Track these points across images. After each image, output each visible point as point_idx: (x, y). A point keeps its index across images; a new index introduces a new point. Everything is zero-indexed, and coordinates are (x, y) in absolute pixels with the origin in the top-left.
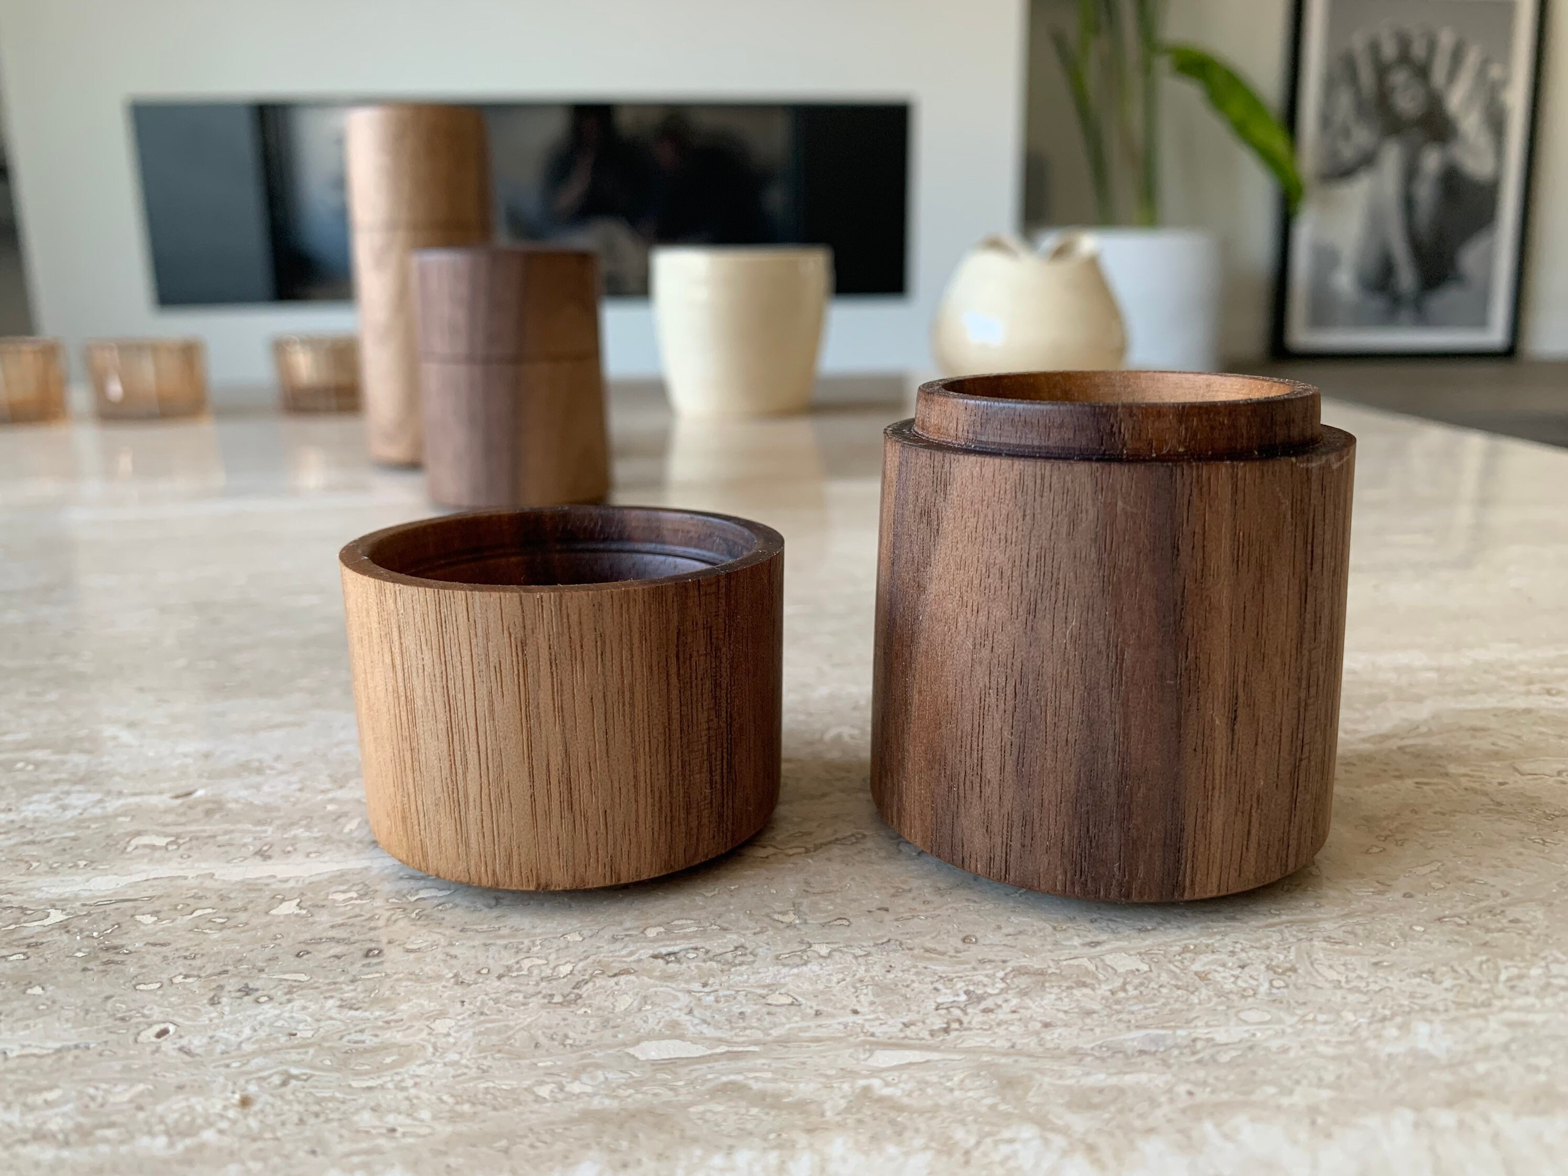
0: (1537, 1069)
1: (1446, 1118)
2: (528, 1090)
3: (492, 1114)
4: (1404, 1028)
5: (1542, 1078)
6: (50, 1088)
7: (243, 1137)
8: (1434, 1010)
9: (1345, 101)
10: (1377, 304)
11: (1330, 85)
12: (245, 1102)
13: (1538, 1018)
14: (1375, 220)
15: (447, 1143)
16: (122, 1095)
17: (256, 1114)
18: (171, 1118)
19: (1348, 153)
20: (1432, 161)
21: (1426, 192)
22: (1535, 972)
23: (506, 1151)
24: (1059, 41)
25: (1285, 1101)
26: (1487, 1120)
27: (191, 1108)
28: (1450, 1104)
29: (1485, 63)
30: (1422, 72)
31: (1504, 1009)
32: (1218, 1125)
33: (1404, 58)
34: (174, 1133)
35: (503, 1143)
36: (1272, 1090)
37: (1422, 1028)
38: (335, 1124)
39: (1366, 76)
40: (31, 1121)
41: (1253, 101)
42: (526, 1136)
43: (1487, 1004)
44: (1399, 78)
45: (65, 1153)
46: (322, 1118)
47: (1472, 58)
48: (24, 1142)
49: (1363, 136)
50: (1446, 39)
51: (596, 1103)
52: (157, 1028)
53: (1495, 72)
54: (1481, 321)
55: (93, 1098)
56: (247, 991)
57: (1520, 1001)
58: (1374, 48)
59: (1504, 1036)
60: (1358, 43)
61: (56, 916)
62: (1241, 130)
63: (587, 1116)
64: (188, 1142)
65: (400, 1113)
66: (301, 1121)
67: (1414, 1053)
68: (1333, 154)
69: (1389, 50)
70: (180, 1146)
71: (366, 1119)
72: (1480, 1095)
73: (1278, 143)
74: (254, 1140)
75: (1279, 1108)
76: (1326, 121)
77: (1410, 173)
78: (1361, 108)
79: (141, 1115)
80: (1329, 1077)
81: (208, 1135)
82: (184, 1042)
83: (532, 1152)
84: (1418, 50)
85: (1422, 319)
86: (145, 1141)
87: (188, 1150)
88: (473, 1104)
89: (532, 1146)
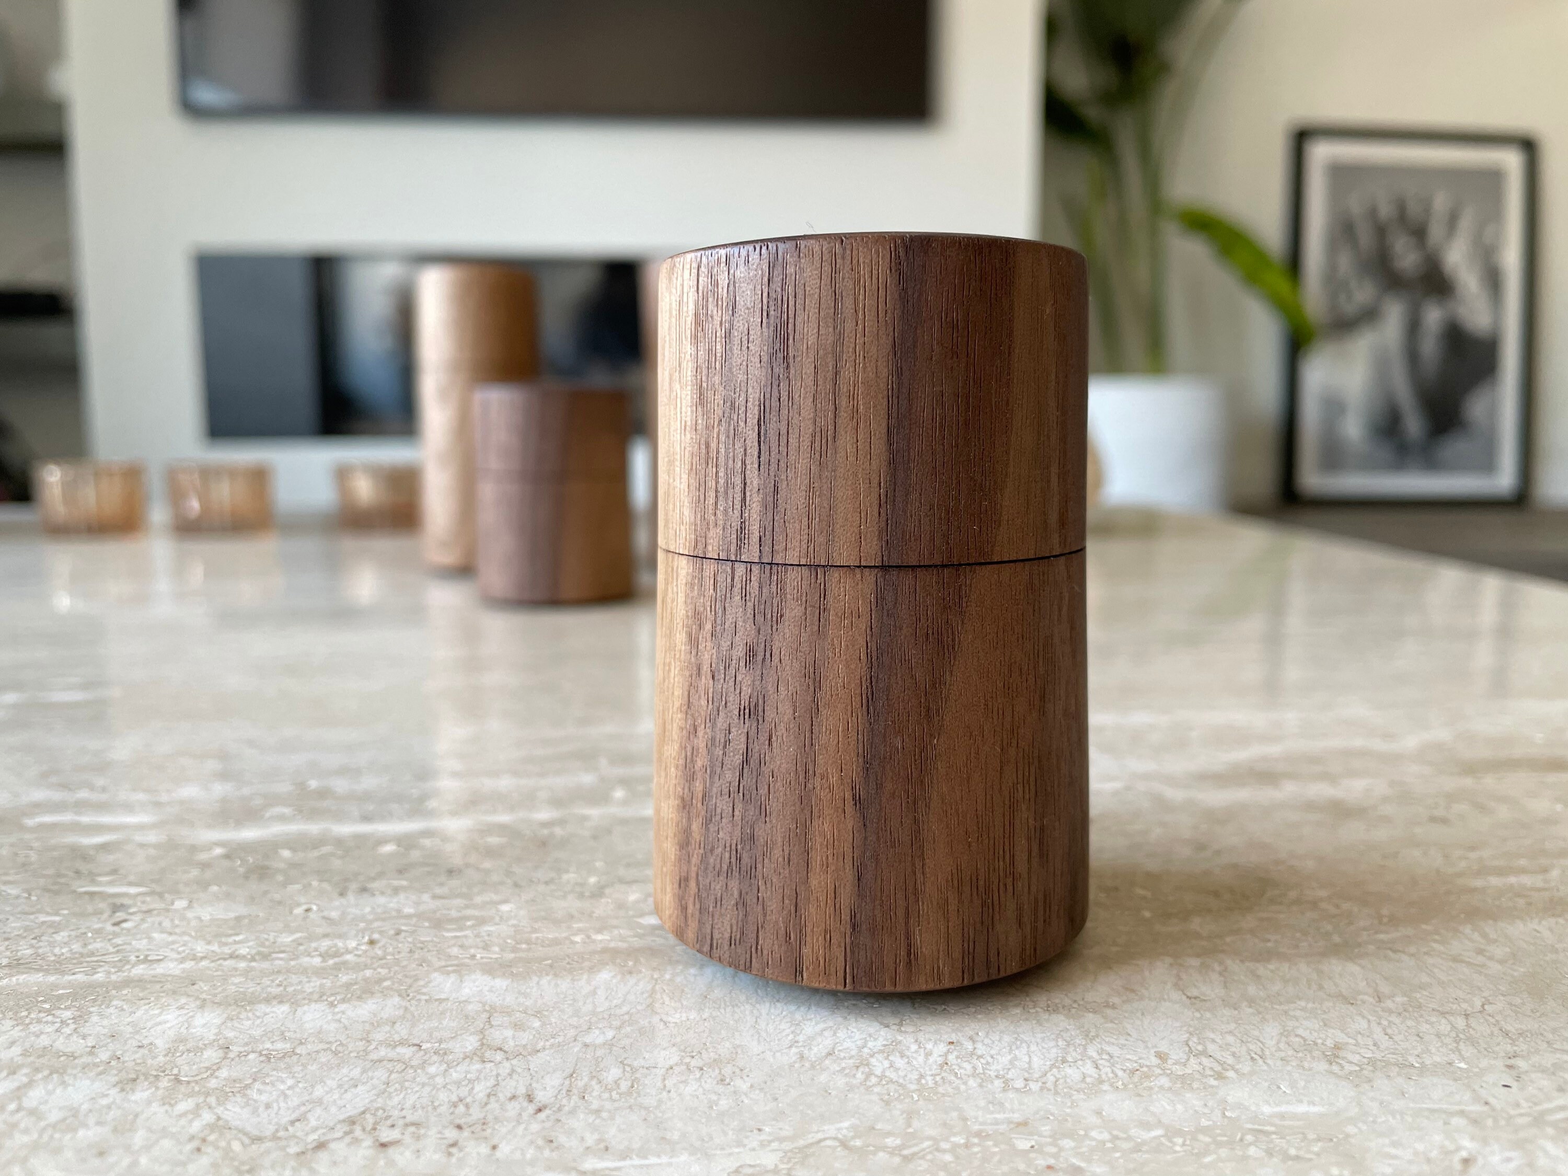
2: (566, 938)
3: (541, 949)
6: (237, 934)
7: (372, 958)
10: (1386, 450)
12: (372, 942)
14: (1380, 370)
15: (511, 962)
16: (287, 939)
17: (380, 948)
18: (323, 949)
19: (1350, 307)
20: (1433, 316)
21: (1430, 347)
23: (551, 966)
27: (336, 945)
29: (1479, 226)
30: (1419, 233)
33: (1402, 217)
34: (324, 956)
35: (549, 962)
38: (434, 953)
39: (1366, 237)
40: (227, 950)
42: (565, 959)
44: (1399, 241)
45: (253, 964)
46: (426, 950)
47: (1467, 221)
48: (225, 959)
49: (1363, 292)
50: (1441, 203)
51: (612, 945)
52: (305, 907)
53: (1489, 235)
54: (1488, 465)
55: (267, 940)
56: (364, 890)
58: (1373, 210)
60: (1357, 206)
61: (218, 851)
63: (605, 950)
64: (337, 960)
65: (478, 948)
66: (411, 951)
68: (1337, 307)
69: (1386, 211)
70: (331, 962)
71: (455, 951)
74: (381, 959)
77: (1413, 327)
78: (1361, 265)
79: (301, 948)
81: (349, 957)
82: (326, 913)
83: (568, 966)
84: (1414, 209)
85: (1431, 464)
86: (307, 959)
87: (336, 964)
88: (528, 944)
89: (568, 963)
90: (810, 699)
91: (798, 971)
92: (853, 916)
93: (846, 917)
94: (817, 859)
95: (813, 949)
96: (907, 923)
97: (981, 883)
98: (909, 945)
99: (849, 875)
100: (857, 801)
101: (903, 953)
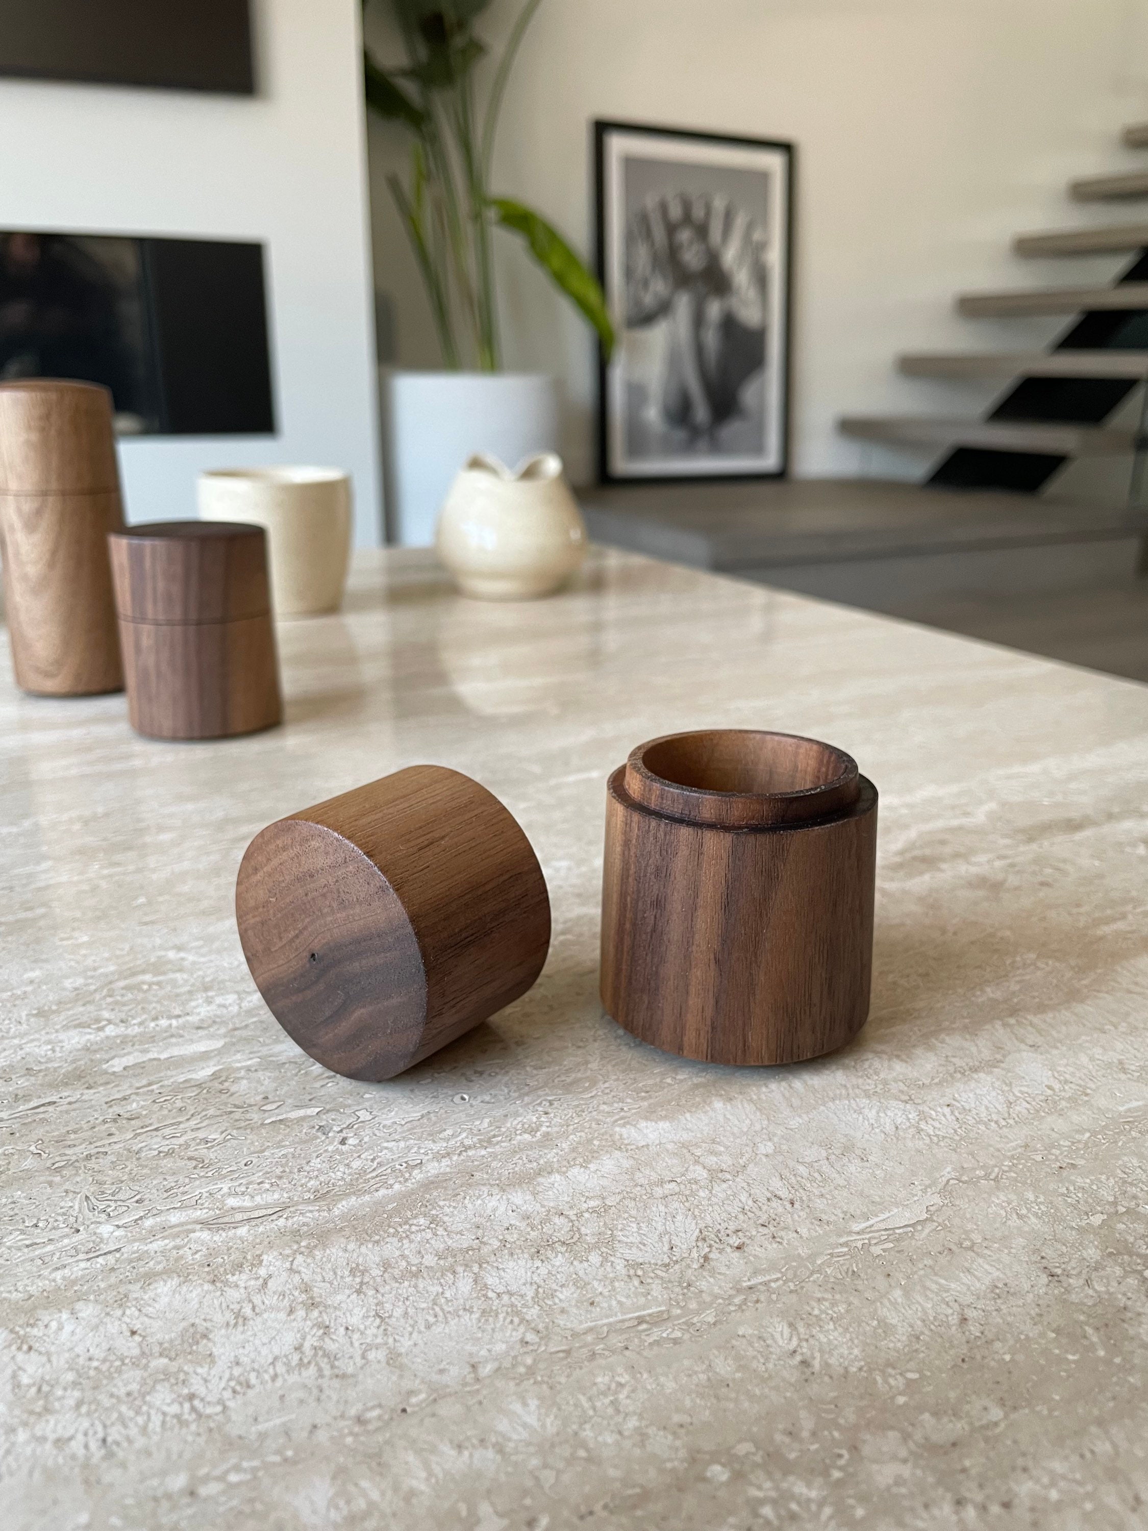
0: (1034, 997)
1: (1012, 1021)
4: (982, 990)
5: (1037, 1000)
8: (989, 982)
9: (643, 254)
10: (680, 435)
11: (629, 240)
13: (1027, 977)
14: (673, 361)
19: (649, 300)
20: (714, 310)
21: (712, 339)
22: (1018, 959)
24: (394, 184)
25: (954, 1026)
26: (1026, 1019)
28: (1011, 1015)
29: (750, 228)
30: (702, 231)
31: (1014, 976)
32: (937, 1039)
33: (687, 218)
36: (947, 1023)
37: (988, 990)
39: (659, 233)
41: (569, 255)
43: (1006, 976)
44: (685, 235)
47: (740, 222)
49: (659, 287)
50: (719, 204)
53: (757, 236)
54: (759, 449)
57: (1018, 972)
58: (663, 208)
59: (1017, 987)
60: (650, 202)
62: (560, 280)
67: (990, 999)
68: (637, 302)
69: (675, 212)
72: (1019, 1010)
73: (591, 294)
75: (953, 1029)
76: (629, 272)
77: (698, 320)
78: (656, 261)
80: (965, 1014)
84: (698, 213)
85: (716, 448)
90: (691, 902)
91: (680, 1048)
92: (713, 1023)
93: (709, 1022)
94: (693, 990)
95: (690, 1037)
96: (744, 1029)
97: (790, 1010)
98: (745, 1041)
99: (712, 1001)
100: (717, 961)
101: (741, 1045)
